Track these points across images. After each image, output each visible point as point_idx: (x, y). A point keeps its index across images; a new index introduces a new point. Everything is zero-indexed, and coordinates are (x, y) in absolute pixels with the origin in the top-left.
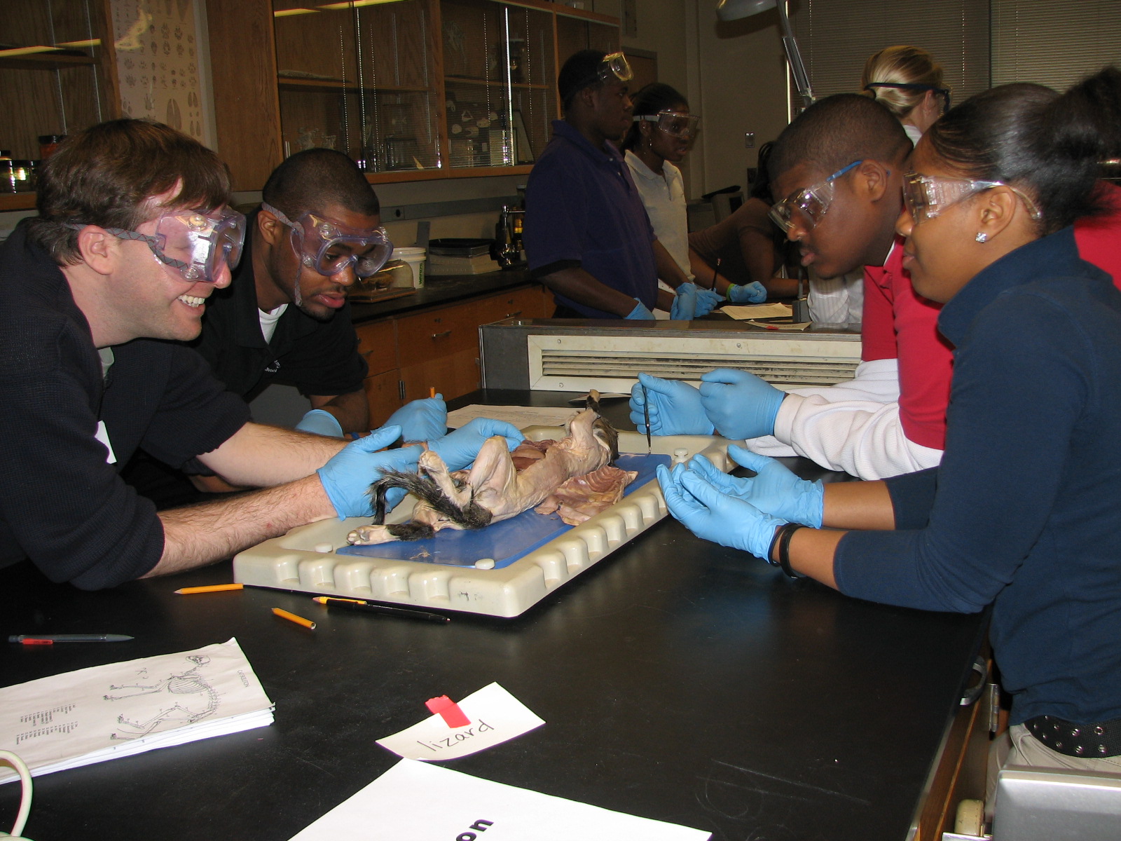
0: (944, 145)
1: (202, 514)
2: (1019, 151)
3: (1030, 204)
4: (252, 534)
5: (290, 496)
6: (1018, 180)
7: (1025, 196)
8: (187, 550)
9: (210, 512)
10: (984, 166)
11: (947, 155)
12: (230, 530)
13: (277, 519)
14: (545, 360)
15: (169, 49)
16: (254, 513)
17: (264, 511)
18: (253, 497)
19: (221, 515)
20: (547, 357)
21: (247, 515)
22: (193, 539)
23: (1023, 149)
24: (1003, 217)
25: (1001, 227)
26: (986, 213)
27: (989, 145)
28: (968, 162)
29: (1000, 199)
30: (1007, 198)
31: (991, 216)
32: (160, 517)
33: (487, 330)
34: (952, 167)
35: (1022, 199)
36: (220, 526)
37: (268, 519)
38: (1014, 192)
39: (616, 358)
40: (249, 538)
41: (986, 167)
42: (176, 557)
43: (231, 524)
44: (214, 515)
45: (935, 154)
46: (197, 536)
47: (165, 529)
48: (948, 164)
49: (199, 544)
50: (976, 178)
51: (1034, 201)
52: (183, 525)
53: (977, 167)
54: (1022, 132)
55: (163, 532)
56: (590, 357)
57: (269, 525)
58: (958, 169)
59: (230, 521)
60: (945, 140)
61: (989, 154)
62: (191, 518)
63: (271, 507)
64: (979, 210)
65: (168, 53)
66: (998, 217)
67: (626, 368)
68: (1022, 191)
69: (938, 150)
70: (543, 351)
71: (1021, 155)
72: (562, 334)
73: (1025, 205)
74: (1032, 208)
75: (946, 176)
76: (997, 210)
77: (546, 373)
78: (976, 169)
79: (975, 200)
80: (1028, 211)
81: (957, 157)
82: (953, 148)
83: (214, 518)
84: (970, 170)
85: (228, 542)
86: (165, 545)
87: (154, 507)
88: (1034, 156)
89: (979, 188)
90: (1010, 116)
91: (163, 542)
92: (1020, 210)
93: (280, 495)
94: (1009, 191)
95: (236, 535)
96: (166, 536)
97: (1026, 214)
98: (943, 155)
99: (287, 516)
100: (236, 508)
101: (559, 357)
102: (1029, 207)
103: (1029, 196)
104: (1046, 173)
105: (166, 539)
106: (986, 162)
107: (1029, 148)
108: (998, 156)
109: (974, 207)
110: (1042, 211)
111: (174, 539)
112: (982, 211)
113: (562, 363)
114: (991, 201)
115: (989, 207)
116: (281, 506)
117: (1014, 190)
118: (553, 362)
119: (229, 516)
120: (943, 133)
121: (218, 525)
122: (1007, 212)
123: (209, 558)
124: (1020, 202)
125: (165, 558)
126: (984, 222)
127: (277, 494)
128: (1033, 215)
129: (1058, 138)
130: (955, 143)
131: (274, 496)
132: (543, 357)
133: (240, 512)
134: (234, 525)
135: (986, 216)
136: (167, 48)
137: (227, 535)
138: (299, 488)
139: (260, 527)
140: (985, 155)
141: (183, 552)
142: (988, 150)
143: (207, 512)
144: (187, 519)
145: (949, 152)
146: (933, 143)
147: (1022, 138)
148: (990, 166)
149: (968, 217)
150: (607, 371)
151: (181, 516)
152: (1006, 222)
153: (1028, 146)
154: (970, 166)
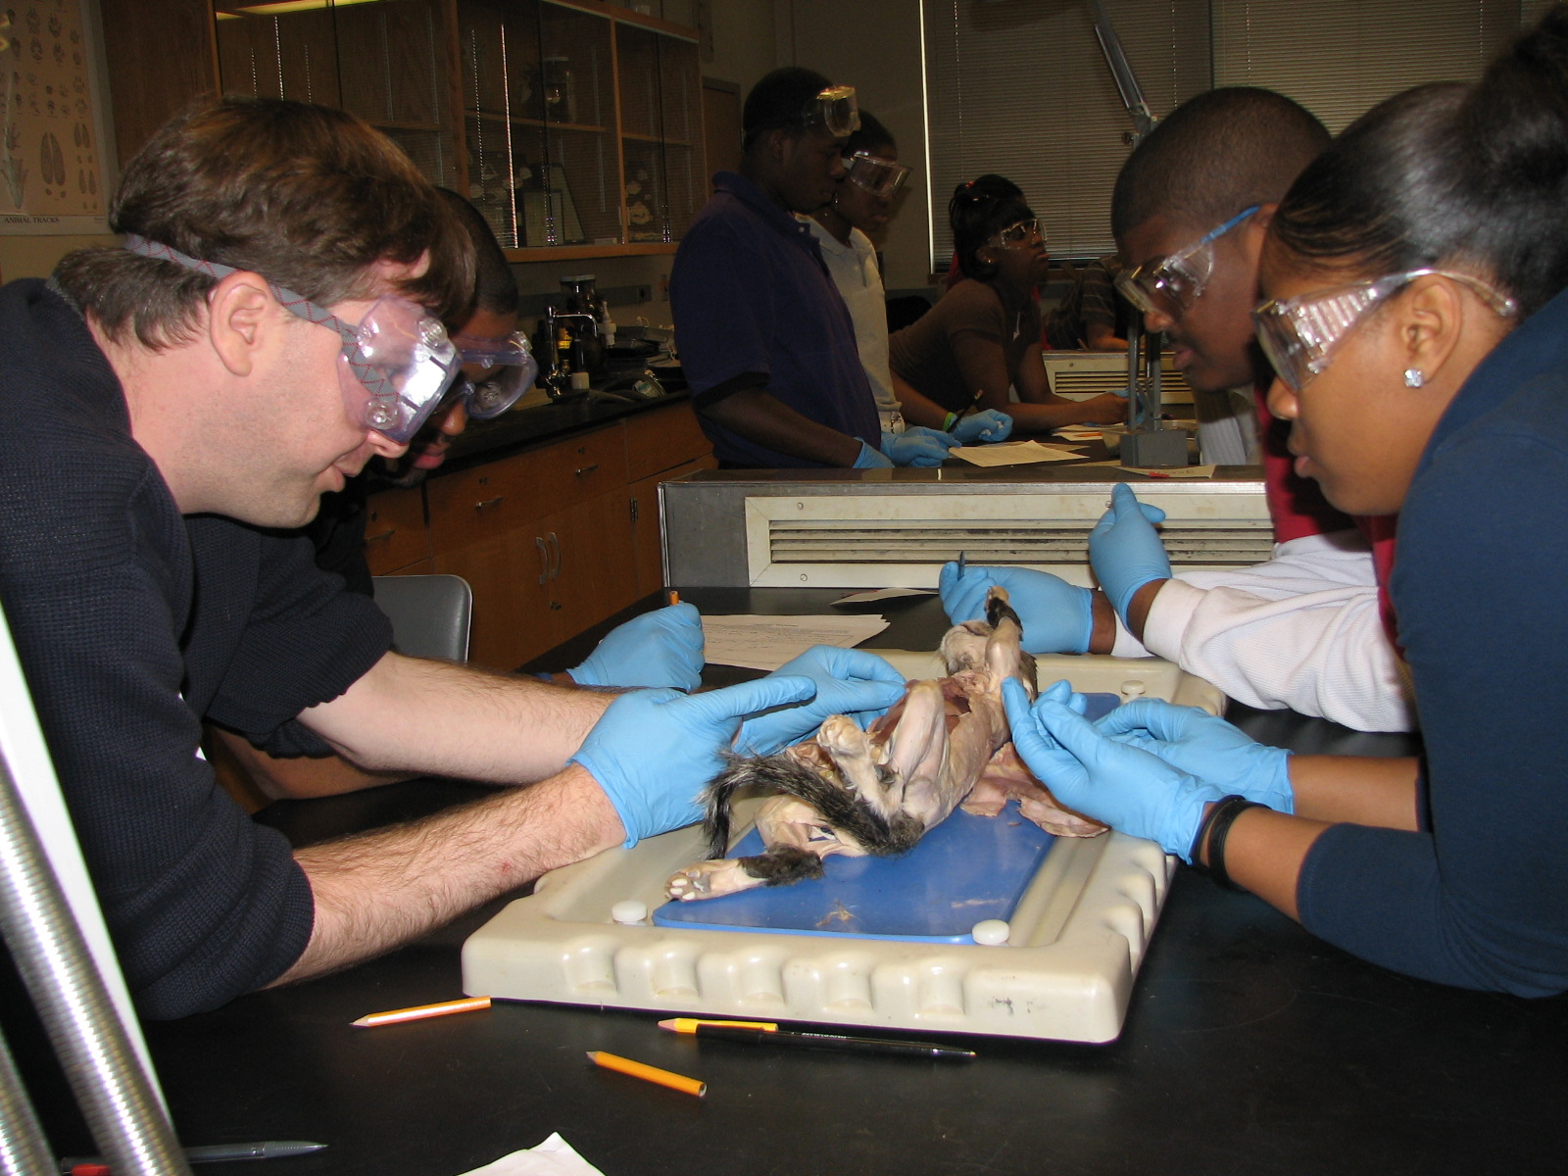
0: (1303, 236)
1: (380, 851)
2: (1438, 202)
3: (1486, 291)
4: (475, 886)
5: (542, 809)
6: (1451, 255)
7: (1473, 279)
8: (356, 925)
9: (394, 848)
10: (1382, 248)
11: (1314, 251)
12: (433, 882)
13: (522, 854)
14: (776, 537)
15: (40, 52)
16: (477, 845)
17: (495, 840)
18: (472, 813)
19: (416, 852)
20: (778, 533)
21: (466, 849)
22: (368, 902)
23: (1444, 198)
24: (1444, 332)
25: (1447, 348)
26: (1412, 333)
27: (1379, 210)
28: (1352, 251)
29: (1429, 301)
30: (1441, 294)
31: (1423, 335)
32: (301, 863)
33: (671, 491)
34: (1327, 268)
35: (1470, 286)
36: (416, 874)
37: (503, 854)
38: (1450, 279)
39: (898, 531)
40: (470, 894)
41: (1387, 249)
42: (335, 939)
43: (436, 869)
44: (401, 854)
45: (1293, 256)
46: (376, 896)
47: (313, 886)
48: (1319, 266)
49: (377, 912)
50: (1375, 275)
51: (1491, 284)
52: (348, 877)
53: (1369, 255)
54: (1431, 168)
55: (311, 892)
56: (853, 531)
57: (505, 867)
58: (1338, 269)
59: (434, 863)
60: (1300, 227)
61: (1383, 225)
62: (359, 861)
63: (508, 832)
64: (1398, 328)
65: (39, 58)
66: (1436, 333)
67: (916, 546)
68: (1464, 273)
69: (1295, 248)
70: (771, 522)
71: (1442, 208)
72: (804, 494)
73: (1478, 295)
74: (1493, 297)
75: (1323, 286)
76: (1430, 321)
77: (775, 558)
78: (1369, 259)
79: (1385, 315)
80: (1488, 304)
81: (1331, 248)
82: (1319, 235)
83: (402, 860)
84: (1360, 264)
85: (432, 906)
86: (316, 920)
87: (285, 841)
88: (1467, 204)
89: (1386, 291)
90: (1402, 148)
91: (311, 912)
92: (1473, 309)
93: (523, 807)
94: (1442, 281)
95: (447, 889)
96: (316, 898)
97: (1485, 313)
98: (1305, 254)
99: (539, 844)
100: (444, 836)
101: (798, 531)
102: (1487, 297)
103: (1480, 278)
104: (1498, 229)
105: (316, 906)
106: (1383, 241)
107: (1454, 190)
108: (1402, 225)
109: (1388, 328)
110: (1513, 296)
111: (331, 906)
112: (1404, 331)
113: (804, 541)
114: (1415, 310)
115: (1414, 320)
116: (527, 827)
117: (1450, 275)
118: (787, 540)
119: (431, 854)
120: (1296, 215)
121: (412, 872)
122: (1448, 319)
123: (394, 939)
124: (1468, 295)
125: (314, 944)
126: (1414, 351)
127: (516, 807)
128: (1502, 311)
129: (1497, 159)
130: (1323, 225)
131: (511, 808)
132: (772, 532)
133: (451, 844)
134: (443, 871)
135: (1414, 339)
136: (37, 49)
137: (429, 892)
138: (555, 792)
139: (489, 871)
140: (1377, 229)
141: (348, 931)
142: (1380, 220)
143: (387, 849)
144: (351, 864)
145: (1313, 244)
146: (1283, 238)
147: (1437, 178)
148: (1392, 247)
149: (1381, 348)
150: (883, 552)
151: (339, 858)
152: (1453, 338)
153: (1450, 188)
154: (1358, 257)
